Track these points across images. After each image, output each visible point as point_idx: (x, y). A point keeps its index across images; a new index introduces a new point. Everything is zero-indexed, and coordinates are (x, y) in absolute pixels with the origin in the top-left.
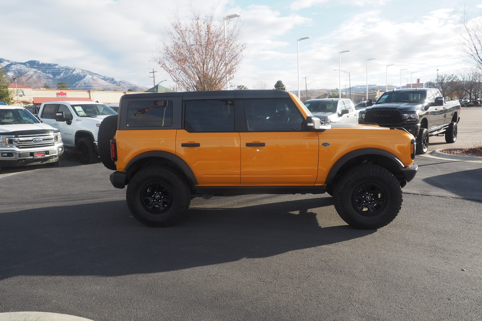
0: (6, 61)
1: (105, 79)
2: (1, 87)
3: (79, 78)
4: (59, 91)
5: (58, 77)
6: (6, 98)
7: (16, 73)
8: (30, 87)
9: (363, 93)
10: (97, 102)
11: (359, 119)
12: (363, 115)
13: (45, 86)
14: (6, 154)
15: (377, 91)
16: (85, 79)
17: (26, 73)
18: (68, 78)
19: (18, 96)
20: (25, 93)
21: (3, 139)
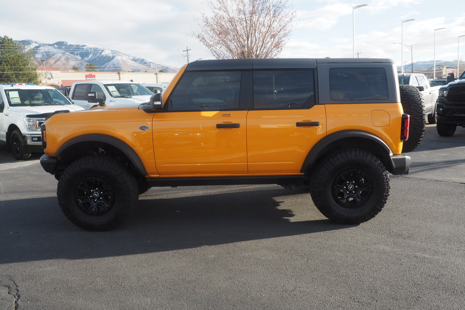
0: (34, 42)
1: (135, 60)
2: (30, 69)
3: (109, 59)
4: (88, 73)
5: (86, 59)
6: (34, 80)
7: (44, 55)
8: (58, 70)
9: (426, 70)
10: (132, 81)
11: (439, 97)
12: (445, 92)
13: (73, 68)
14: (36, 139)
15: (443, 67)
16: (114, 60)
17: (54, 55)
18: (97, 60)
19: (47, 79)
20: (53, 76)
21: (34, 122)
